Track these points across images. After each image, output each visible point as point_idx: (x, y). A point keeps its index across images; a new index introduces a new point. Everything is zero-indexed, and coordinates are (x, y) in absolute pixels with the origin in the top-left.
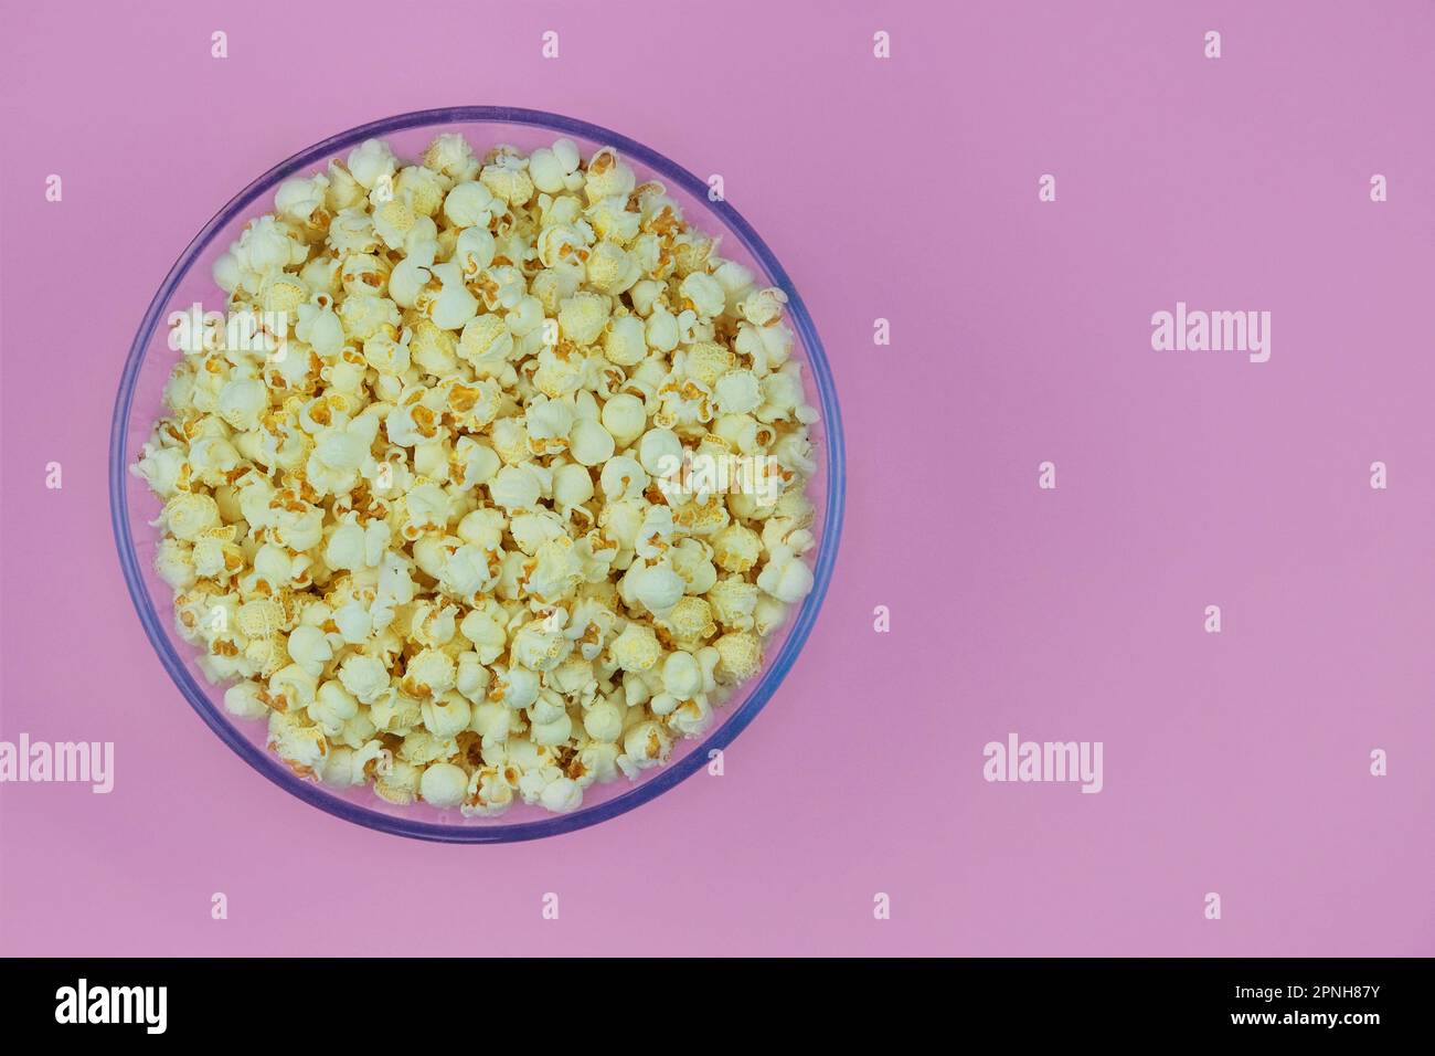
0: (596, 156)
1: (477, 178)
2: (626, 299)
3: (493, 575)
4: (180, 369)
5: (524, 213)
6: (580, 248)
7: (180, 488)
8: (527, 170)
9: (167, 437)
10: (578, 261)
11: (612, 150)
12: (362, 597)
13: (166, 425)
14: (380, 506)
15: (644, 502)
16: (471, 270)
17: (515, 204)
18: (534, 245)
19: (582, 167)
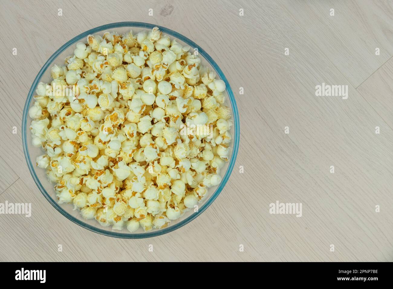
0: (88, 40)
1: (68, 70)
2: (125, 63)
3: (156, 148)
4: (47, 173)
5: (85, 67)
6: (104, 62)
7: (73, 197)
8: (76, 58)
9: (59, 189)
10: (106, 65)
11: (90, 35)
12: (134, 180)
13: (57, 187)
14: (119, 158)
15: (172, 101)
16: (87, 90)
17: (82, 67)
18: (94, 72)
19: (87, 45)
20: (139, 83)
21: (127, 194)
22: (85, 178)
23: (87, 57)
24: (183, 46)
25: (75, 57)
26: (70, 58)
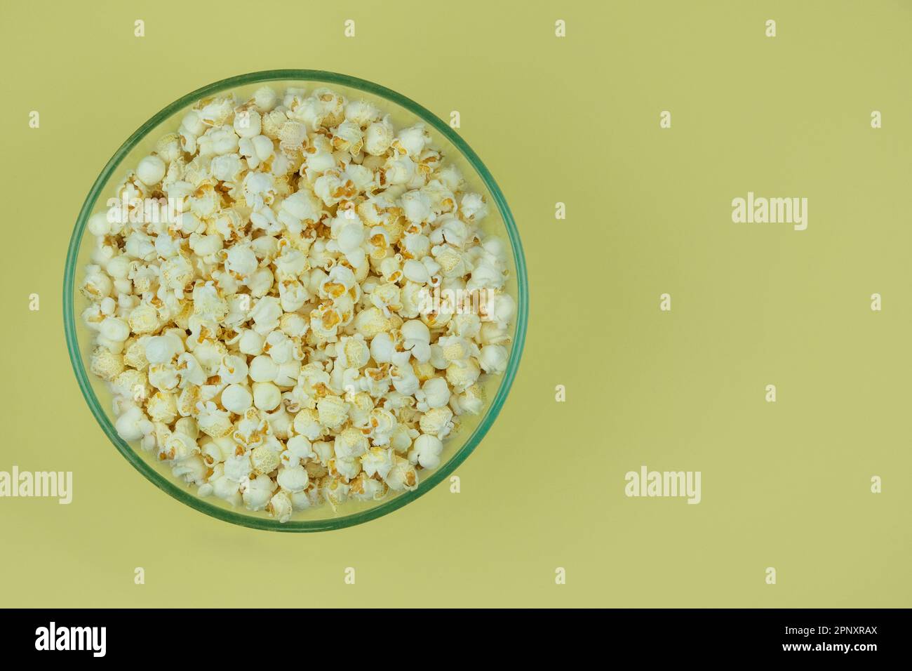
20: (292, 403)
21: (282, 166)
22: (378, 185)
23: (413, 440)
24: (212, 494)
25: (440, 437)
26: (449, 434)
